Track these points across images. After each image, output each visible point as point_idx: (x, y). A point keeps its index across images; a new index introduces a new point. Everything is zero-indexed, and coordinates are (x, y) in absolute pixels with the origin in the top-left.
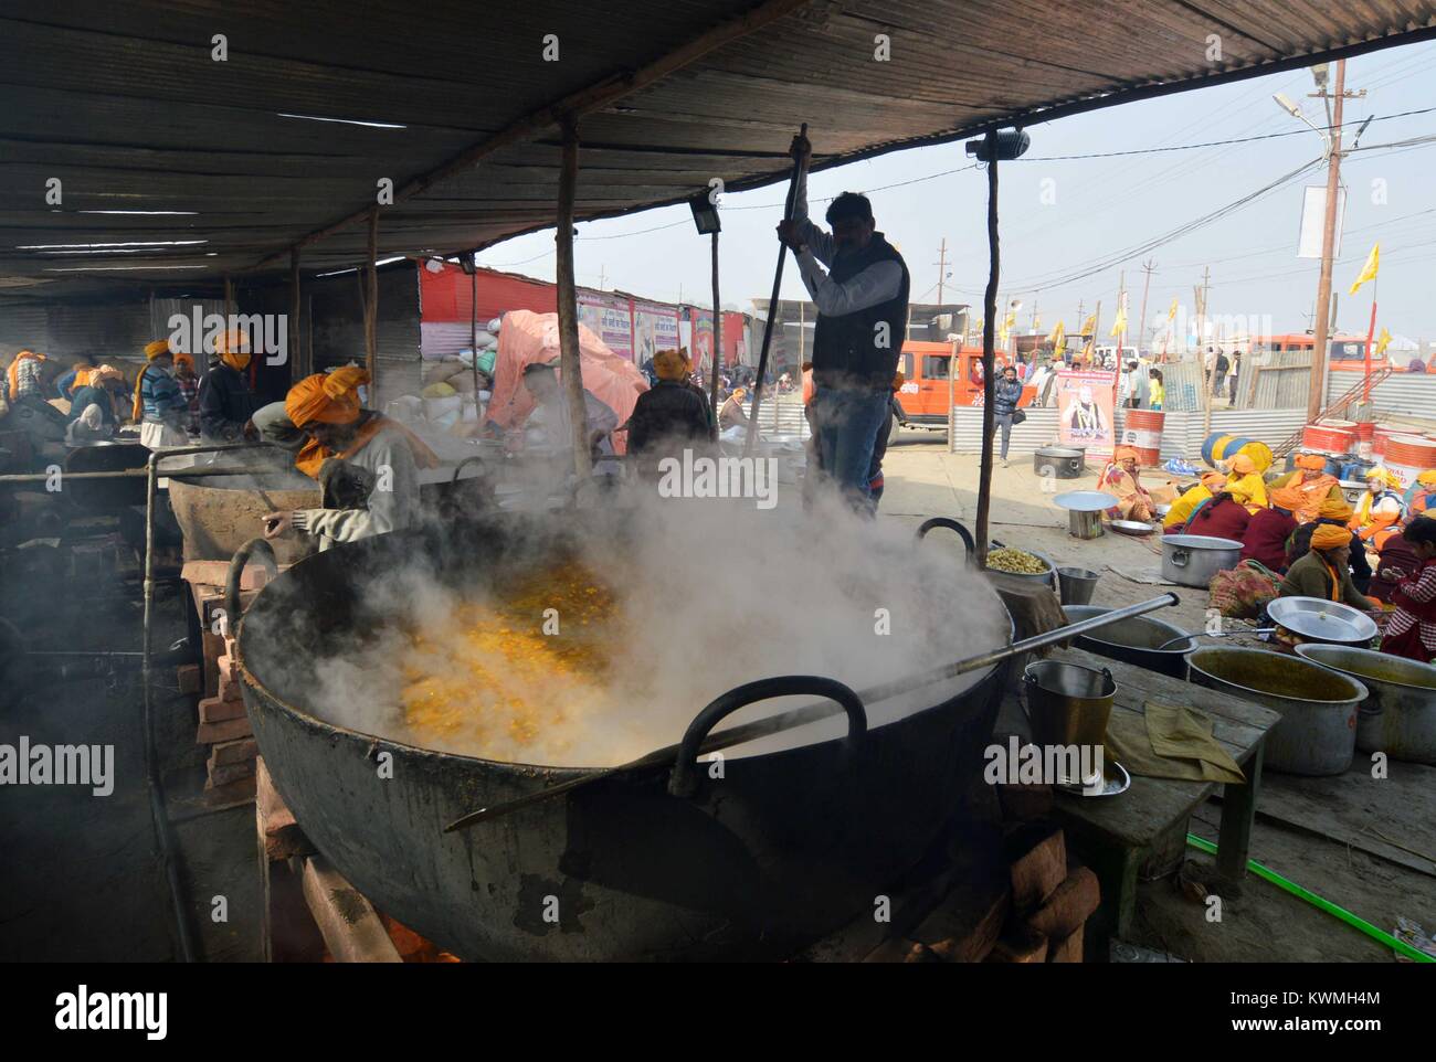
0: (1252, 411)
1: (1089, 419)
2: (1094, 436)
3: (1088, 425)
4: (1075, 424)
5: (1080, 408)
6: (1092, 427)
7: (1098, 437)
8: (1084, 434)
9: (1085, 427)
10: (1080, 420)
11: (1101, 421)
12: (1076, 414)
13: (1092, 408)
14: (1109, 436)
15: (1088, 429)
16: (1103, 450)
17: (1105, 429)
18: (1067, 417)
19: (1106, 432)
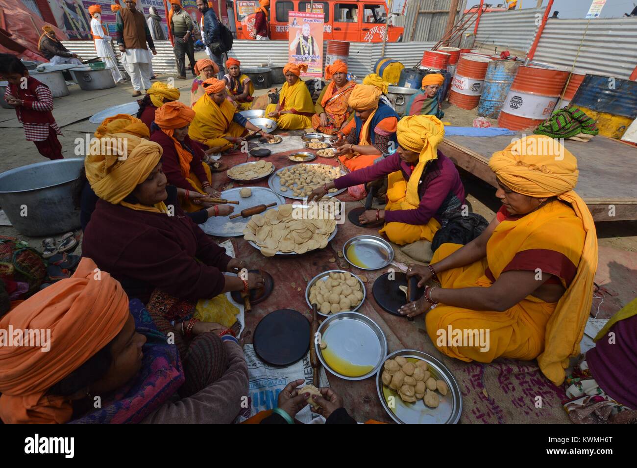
0: (412, 43)
1: (308, 48)
2: (310, 60)
3: (307, 52)
4: (298, 51)
5: (302, 40)
6: (309, 54)
7: (313, 61)
8: (304, 59)
9: (304, 53)
10: (302, 49)
11: (315, 49)
12: (299, 44)
13: (310, 40)
14: (319, 60)
15: (307, 55)
16: (315, 70)
17: (317, 55)
18: (293, 46)
19: (318, 57)
